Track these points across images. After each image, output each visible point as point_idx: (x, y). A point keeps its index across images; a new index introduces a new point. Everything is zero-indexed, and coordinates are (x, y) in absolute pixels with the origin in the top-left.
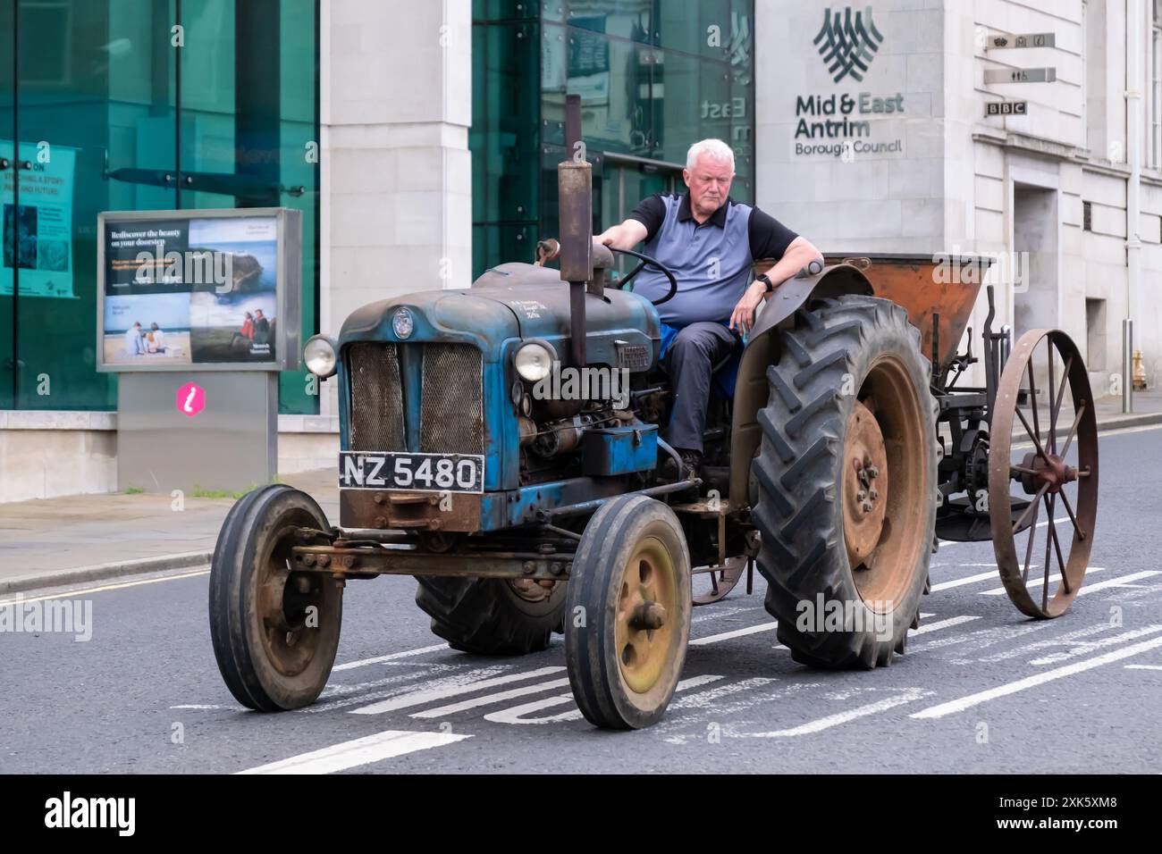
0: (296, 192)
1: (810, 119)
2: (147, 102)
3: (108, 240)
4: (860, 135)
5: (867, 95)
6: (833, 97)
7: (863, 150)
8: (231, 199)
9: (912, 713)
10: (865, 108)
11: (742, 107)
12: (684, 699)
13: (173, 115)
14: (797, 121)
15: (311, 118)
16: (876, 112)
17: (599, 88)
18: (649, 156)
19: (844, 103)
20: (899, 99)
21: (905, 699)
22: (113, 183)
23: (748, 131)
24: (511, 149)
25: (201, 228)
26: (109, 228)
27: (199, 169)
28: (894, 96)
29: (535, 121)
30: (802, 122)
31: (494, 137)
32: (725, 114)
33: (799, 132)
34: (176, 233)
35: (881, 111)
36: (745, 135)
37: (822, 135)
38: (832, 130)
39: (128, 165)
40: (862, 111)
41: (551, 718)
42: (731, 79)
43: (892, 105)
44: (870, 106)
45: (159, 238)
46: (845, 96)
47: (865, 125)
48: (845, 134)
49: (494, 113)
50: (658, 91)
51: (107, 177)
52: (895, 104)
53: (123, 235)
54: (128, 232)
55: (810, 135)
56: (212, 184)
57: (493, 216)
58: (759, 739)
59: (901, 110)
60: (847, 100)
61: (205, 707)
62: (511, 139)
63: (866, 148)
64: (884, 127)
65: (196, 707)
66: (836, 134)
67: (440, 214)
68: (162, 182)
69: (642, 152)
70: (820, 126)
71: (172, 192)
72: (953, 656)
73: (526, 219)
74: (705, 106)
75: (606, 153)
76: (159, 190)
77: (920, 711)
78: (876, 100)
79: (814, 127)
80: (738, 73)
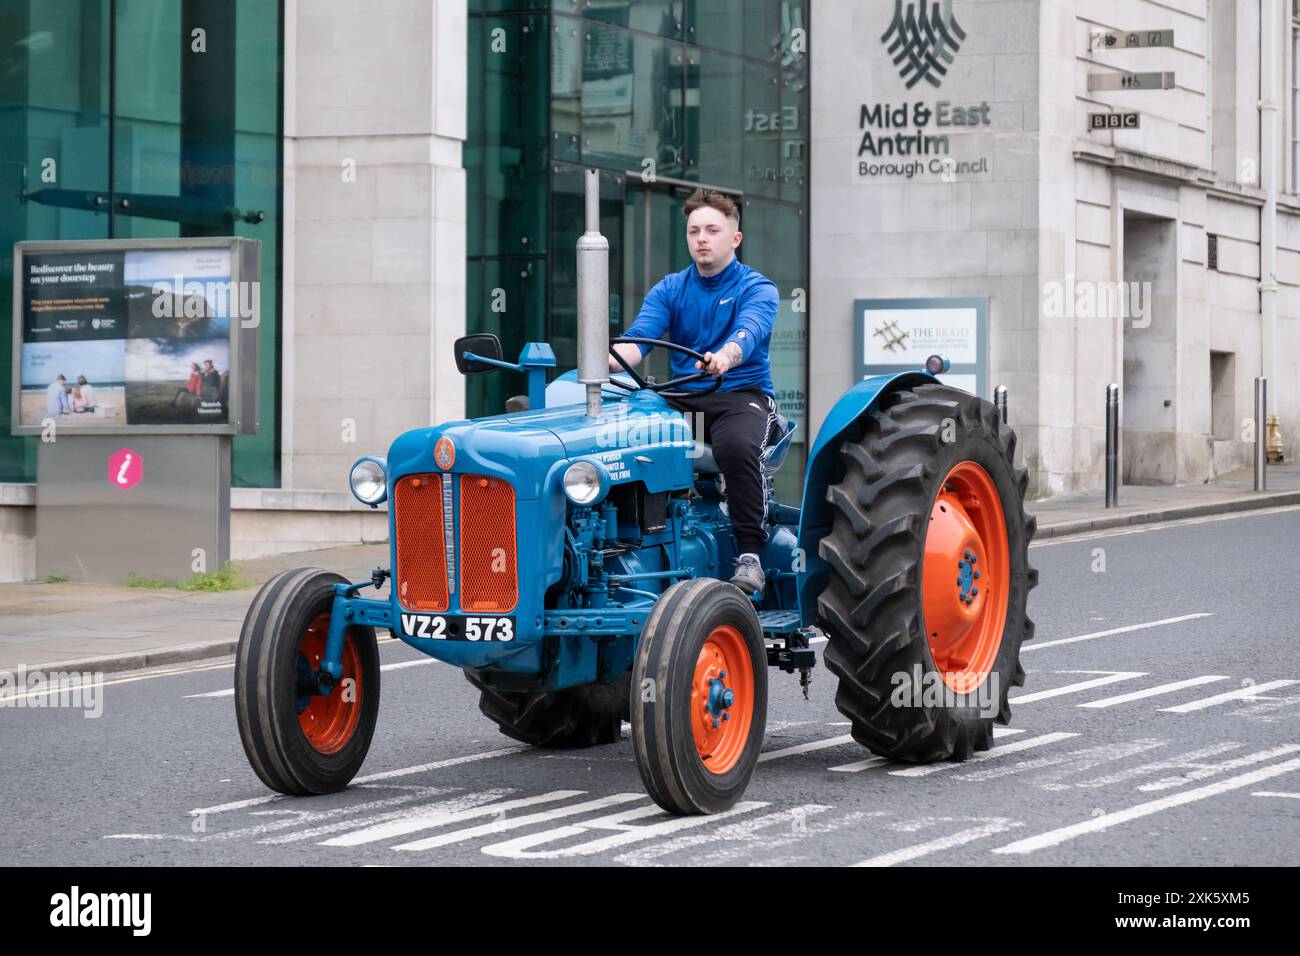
0: (254, 219)
1: (877, 133)
2: (74, 107)
3: (27, 275)
4: (937, 152)
5: (946, 104)
6: (905, 106)
7: (941, 170)
8: (175, 226)
9: (995, 847)
10: (943, 119)
11: (794, 117)
13: (106, 124)
14: (861, 134)
15: (273, 130)
16: (956, 124)
17: (621, 93)
18: (681, 176)
19: (918, 114)
20: (985, 109)
21: (988, 831)
22: (33, 206)
23: (802, 147)
24: (514, 167)
25: (139, 261)
26: (28, 261)
27: (136, 190)
28: (979, 105)
29: (544, 134)
30: (868, 136)
31: (493, 153)
32: (773, 127)
33: (863, 148)
34: (109, 267)
35: (962, 123)
36: (797, 152)
37: (891, 152)
38: (904, 146)
39: (52, 186)
40: (940, 124)
41: (561, 851)
42: (781, 84)
43: (976, 116)
44: (949, 118)
45: (88, 273)
46: (920, 104)
47: (944, 139)
48: (919, 151)
49: (494, 125)
50: (692, 98)
51: (25, 199)
52: (979, 114)
53: (45, 269)
54: (51, 265)
55: (877, 152)
56: (152, 208)
57: (492, 248)
59: (987, 122)
60: (921, 109)
61: (146, 837)
62: (514, 155)
63: (945, 168)
64: (968, 142)
65: (134, 836)
66: (909, 151)
67: (428, 246)
68: (93, 206)
69: (673, 172)
70: (888, 140)
71: (104, 217)
72: (1045, 781)
73: (531, 252)
74: (750, 116)
75: (629, 173)
76: (88, 214)
77: (1005, 845)
78: (957, 110)
79: (881, 142)
80: (789, 76)
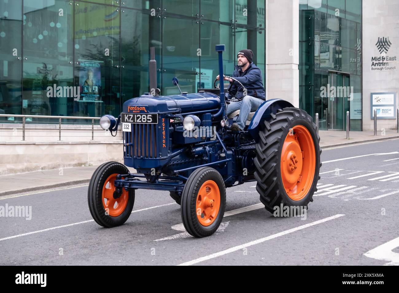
1: (375, 62)
4: (386, 65)
5: (388, 57)
6: (380, 57)
7: (387, 69)
10: (387, 59)
11: (359, 59)
12: (348, 191)
13: (234, 62)
14: (372, 62)
15: (264, 63)
16: (390, 60)
17: (327, 55)
18: (338, 70)
19: (383, 58)
23: (361, 65)
24: (308, 69)
28: (394, 57)
29: (313, 63)
30: (373, 63)
31: (304, 67)
32: (355, 61)
33: (372, 65)
37: (377, 65)
38: (380, 64)
41: (318, 195)
42: (357, 54)
43: (394, 59)
47: (387, 63)
48: (383, 65)
49: (304, 61)
50: (340, 56)
55: (375, 66)
57: (304, 84)
58: (365, 200)
59: (396, 60)
61: (242, 191)
62: (308, 67)
64: (392, 64)
65: (240, 191)
67: (292, 84)
70: (377, 63)
73: (311, 85)
74: (351, 59)
75: (329, 70)
78: (390, 58)
80: (358, 52)
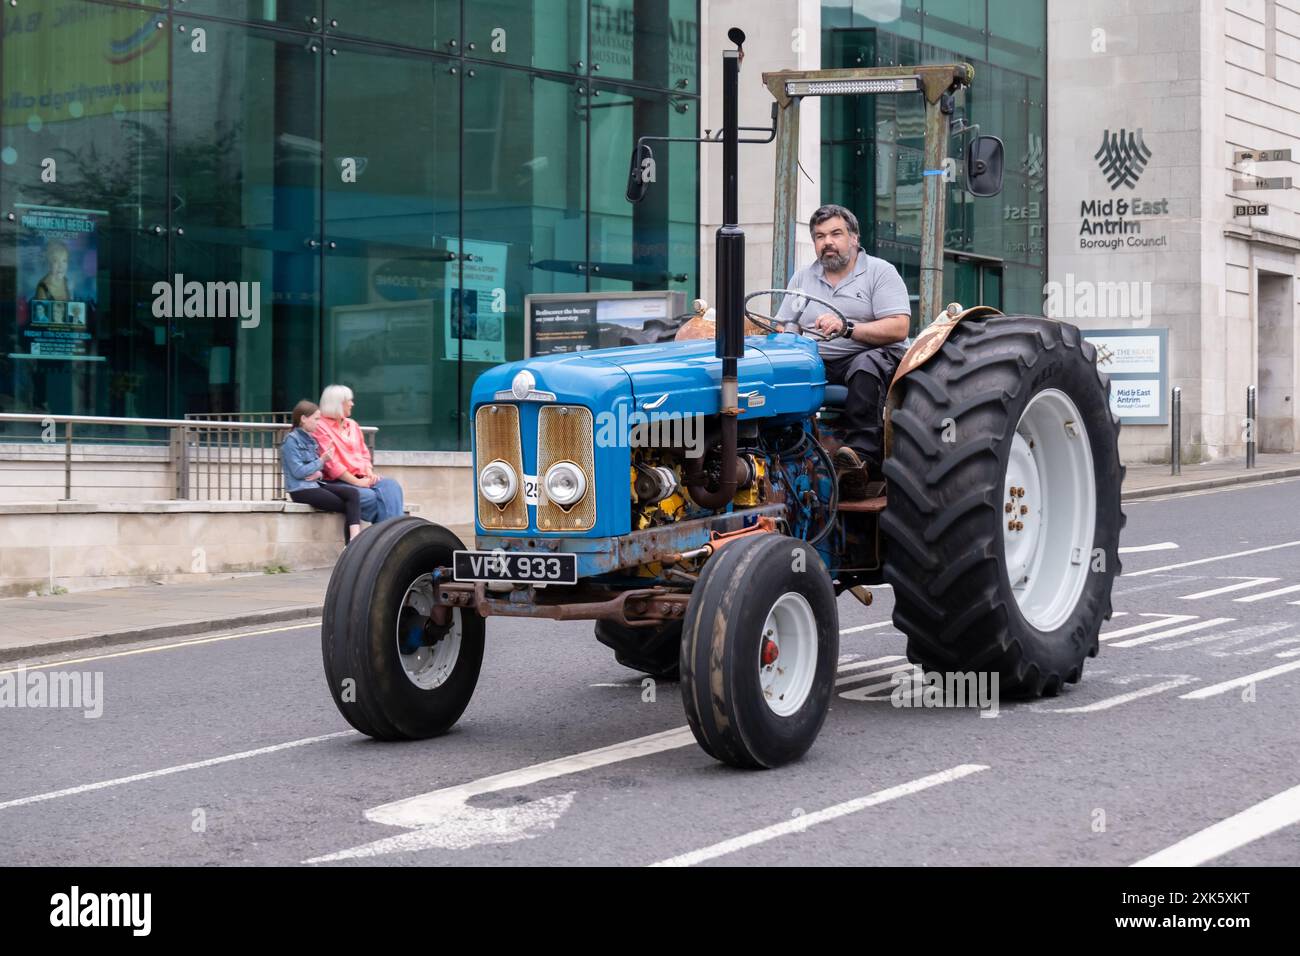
0: (681, 279)
1: (1092, 219)
2: (563, 206)
3: (533, 316)
4: (1132, 232)
5: (1139, 200)
6: (1111, 201)
7: (1135, 244)
8: (630, 284)
9: (1181, 694)
10: (1137, 210)
11: (1037, 210)
13: (583, 217)
14: (1082, 220)
15: (694, 221)
16: (1145, 213)
18: (962, 249)
19: (1120, 207)
20: (1165, 203)
21: (1176, 683)
22: (536, 269)
23: (1042, 229)
25: (606, 307)
26: (534, 308)
27: (604, 260)
28: (1160, 201)
29: (871, 222)
30: (1086, 221)
32: (1023, 216)
33: (1083, 229)
34: (586, 311)
35: (1149, 213)
36: (1039, 233)
37: (1102, 232)
38: (1110, 228)
39: (549, 258)
40: (1134, 213)
42: (1028, 188)
43: (1159, 208)
44: (1140, 209)
45: (573, 315)
46: (1121, 200)
47: (1137, 223)
48: (1121, 232)
50: (969, 197)
51: (531, 266)
52: (1161, 207)
53: (545, 312)
54: (549, 310)
55: (1092, 232)
56: (615, 272)
59: (1166, 212)
60: (1122, 204)
63: (1138, 243)
64: (1152, 226)
66: (1113, 232)
68: (576, 271)
69: (957, 246)
70: (1100, 224)
71: (583, 278)
72: (1213, 650)
74: (1007, 209)
76: (572, 276)
77: (1187, 693)
78: (1146, 204)
79: (1095, 225)
80: (1034, 182)
